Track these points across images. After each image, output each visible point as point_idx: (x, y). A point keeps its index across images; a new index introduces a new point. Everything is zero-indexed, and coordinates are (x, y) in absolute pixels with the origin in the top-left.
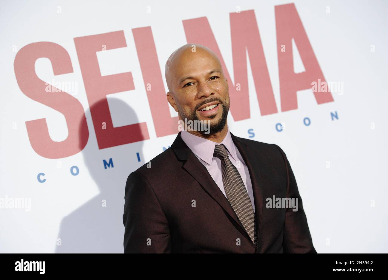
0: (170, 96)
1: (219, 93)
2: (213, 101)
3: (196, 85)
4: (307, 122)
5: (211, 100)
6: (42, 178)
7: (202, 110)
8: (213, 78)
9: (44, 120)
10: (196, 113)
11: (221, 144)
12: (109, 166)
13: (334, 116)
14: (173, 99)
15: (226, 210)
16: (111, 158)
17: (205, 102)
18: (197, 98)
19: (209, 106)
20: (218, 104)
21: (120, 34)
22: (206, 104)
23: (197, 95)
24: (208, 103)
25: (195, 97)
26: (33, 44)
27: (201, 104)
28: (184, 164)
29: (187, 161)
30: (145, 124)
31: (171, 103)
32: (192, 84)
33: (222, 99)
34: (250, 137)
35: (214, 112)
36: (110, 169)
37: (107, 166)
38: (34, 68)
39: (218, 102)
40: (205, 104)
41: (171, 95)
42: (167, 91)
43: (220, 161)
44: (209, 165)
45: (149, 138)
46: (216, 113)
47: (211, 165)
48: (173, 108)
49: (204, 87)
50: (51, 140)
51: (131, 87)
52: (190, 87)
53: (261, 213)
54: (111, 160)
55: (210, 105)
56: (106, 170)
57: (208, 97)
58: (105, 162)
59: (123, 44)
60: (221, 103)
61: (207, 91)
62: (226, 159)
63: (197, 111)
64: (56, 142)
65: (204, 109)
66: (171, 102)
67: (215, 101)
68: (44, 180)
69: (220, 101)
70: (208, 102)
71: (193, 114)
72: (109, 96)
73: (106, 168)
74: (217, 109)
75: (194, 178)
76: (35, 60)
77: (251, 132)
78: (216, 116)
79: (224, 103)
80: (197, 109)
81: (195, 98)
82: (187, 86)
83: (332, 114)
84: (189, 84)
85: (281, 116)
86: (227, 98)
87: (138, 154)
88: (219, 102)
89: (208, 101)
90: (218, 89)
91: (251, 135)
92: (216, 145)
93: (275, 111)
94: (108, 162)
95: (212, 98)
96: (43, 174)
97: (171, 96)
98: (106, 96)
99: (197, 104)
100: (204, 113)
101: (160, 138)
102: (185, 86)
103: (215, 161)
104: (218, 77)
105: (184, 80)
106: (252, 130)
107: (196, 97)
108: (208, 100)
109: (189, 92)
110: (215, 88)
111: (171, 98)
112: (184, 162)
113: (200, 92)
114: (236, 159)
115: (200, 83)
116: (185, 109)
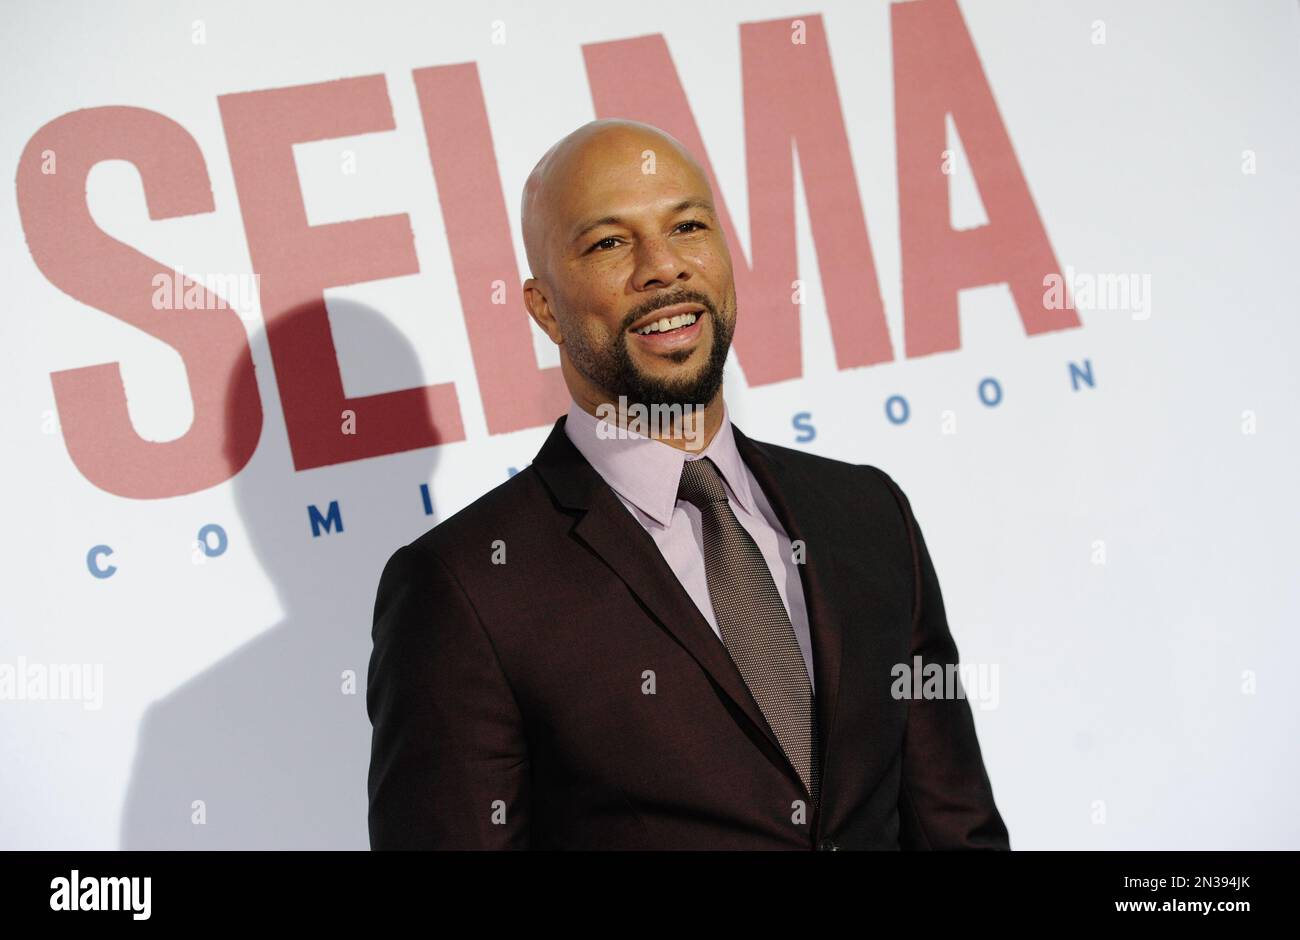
0: (534, 292)
1: (703, 276)
2: (682, 300)
3: (630, 246)
4: (990, 393)
5: (679, 298)
6: (103, 561)
7: (647, 330)
8: (688, 227)
9: (112, 369)
10: (626, 338)
11: (701, 456)
12: (328, 529)
13: (1082, 375)
14: (544, 300)
15: (717, 680)
16: (333, 500)
17: (657, 304)
18: (630, 289)
19: (670, 316)
20: (698, 314)
21: (375, 86)
22: (661, 310)
23: (632, 280)
24: (667, 308)
25: (624, 285)
26: (82, 112)
27: (645, 310)
28: (576, 523)
29: (586, 511)
30: (450, 388)
31: (538, 316)
32: (617, 244)
33: (713, 298)
34: (800, 439)
35: (685, 339)
36: (329, 537)
37: (321, 528)
38: (84, 193)
39: (699, 306)
40: (658, 308)
41: (539, 286)
42: (526, 274)
43: (697, 513)
44: (660, 524)
45: (460, 436)
46: (693, 344)
47: (668, 527)
48: (544, 333)
49: (657, 250)
50: (136, 436)
51: (407, 264)
52: (608, 252)
53: (836, 693)
54: (334, 508)
55: (673, 316)
56: (318, 538)
57: (666, 285)
58: (314, 513)
59: (383, 120)
60: (711, 309)
61: (668, 267)
62: (719, 506)
63: (627, 332)
64: (152, 444)
65: (655, 327)
66: (537, 310)
67: (690, 301)
68: (111, 571)
69: (707, 303)
70: (669, 304)
71: (615, 345)
72: (331, 294)
73: (316, 533)
74: (698, 331)
75: (613, 570)
76: (88, 167)
77: (803, 422)
78: (691, 356)
79: (719, 313)
80: (628, 325)
81: (626, 288)
82: (600, 248)
83: (1074, 370)
84: (607, 243)
85: (902, 373)
86: (730, 298)
87: (425, 490)
88: (701, 306)
89: (667, 301)
90: (699, 262)
91: (805, 434)
92: (686, 462)
93: (885, 354)
94: (324, 512)
95: (680, 289)
96: (107, 551)
97: (538, 291)
98: (322, 292)
99: (631, 310)
100: (651, 342)
101: (499, 437)
102: (592, 249)
103: (682, 513)
104: (701, 226)
105: (590, 229)
106: (807, 416)
107: (627, 284)
108: (668, 296)
109: (606, 268)
110: (690, 258)
111: (539, 298)
112: (579, 514)
113: (644, 269)
114: (750, 511)
115: (645, 237)
116: (590, 327)
